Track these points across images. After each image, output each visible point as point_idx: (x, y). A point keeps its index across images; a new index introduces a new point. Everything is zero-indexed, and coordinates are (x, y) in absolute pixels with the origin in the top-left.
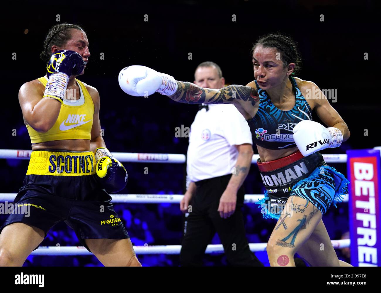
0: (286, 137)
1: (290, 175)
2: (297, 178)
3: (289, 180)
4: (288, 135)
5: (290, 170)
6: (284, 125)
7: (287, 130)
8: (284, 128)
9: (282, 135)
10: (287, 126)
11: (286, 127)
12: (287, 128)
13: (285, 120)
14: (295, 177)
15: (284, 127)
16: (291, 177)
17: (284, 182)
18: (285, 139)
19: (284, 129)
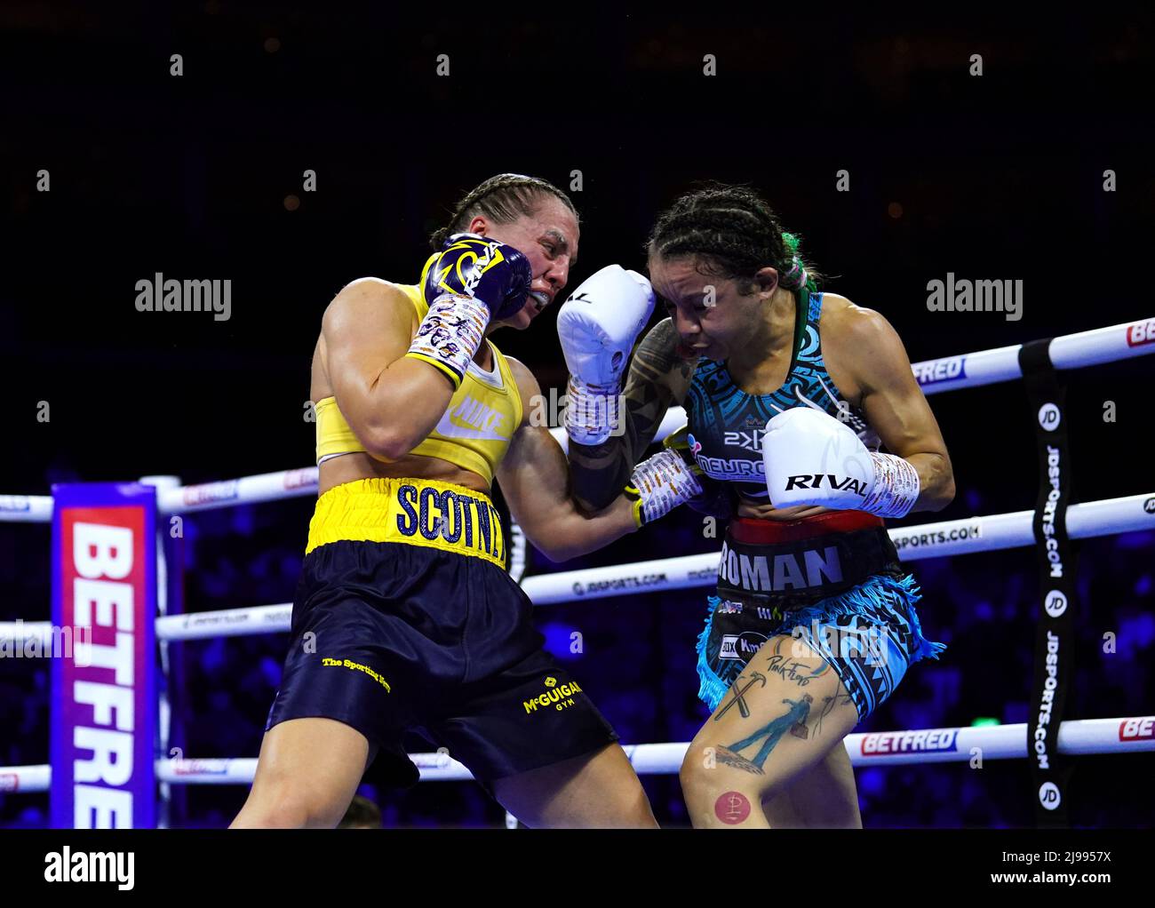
0: (750, 470)
1: (787, 574)
2: (805, 586)
3: (779, 587)
4: (754, 464)
5: (789, 559)
6: (743, 434)
7: (750, 448)
8: (741, 443)
9: (736, 464)
10: (752, 437)
11: (749, 440)
12: (751, 444)
13: (747, 421)
14: (798, 583)
15: (742, 440)
16: (787, 580)
17: (766, 586)
18: (747, 474)
19: (743, 445)
